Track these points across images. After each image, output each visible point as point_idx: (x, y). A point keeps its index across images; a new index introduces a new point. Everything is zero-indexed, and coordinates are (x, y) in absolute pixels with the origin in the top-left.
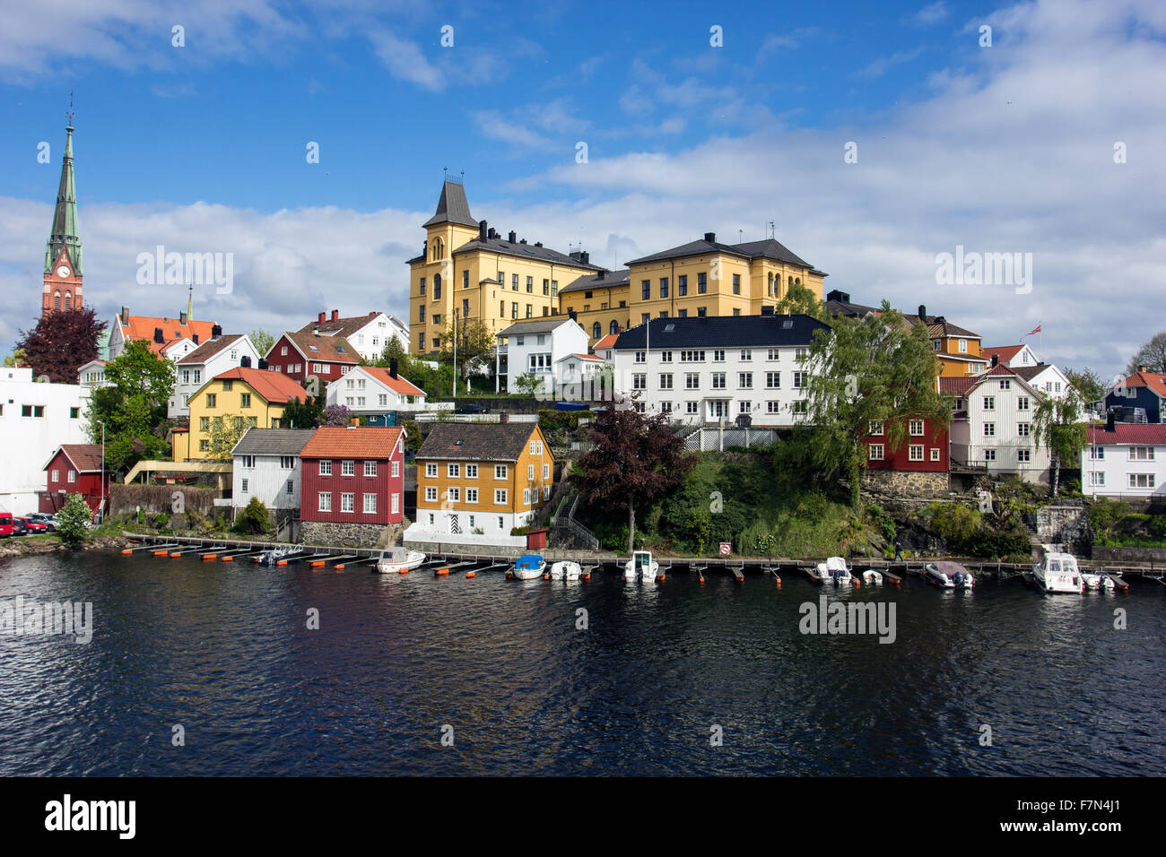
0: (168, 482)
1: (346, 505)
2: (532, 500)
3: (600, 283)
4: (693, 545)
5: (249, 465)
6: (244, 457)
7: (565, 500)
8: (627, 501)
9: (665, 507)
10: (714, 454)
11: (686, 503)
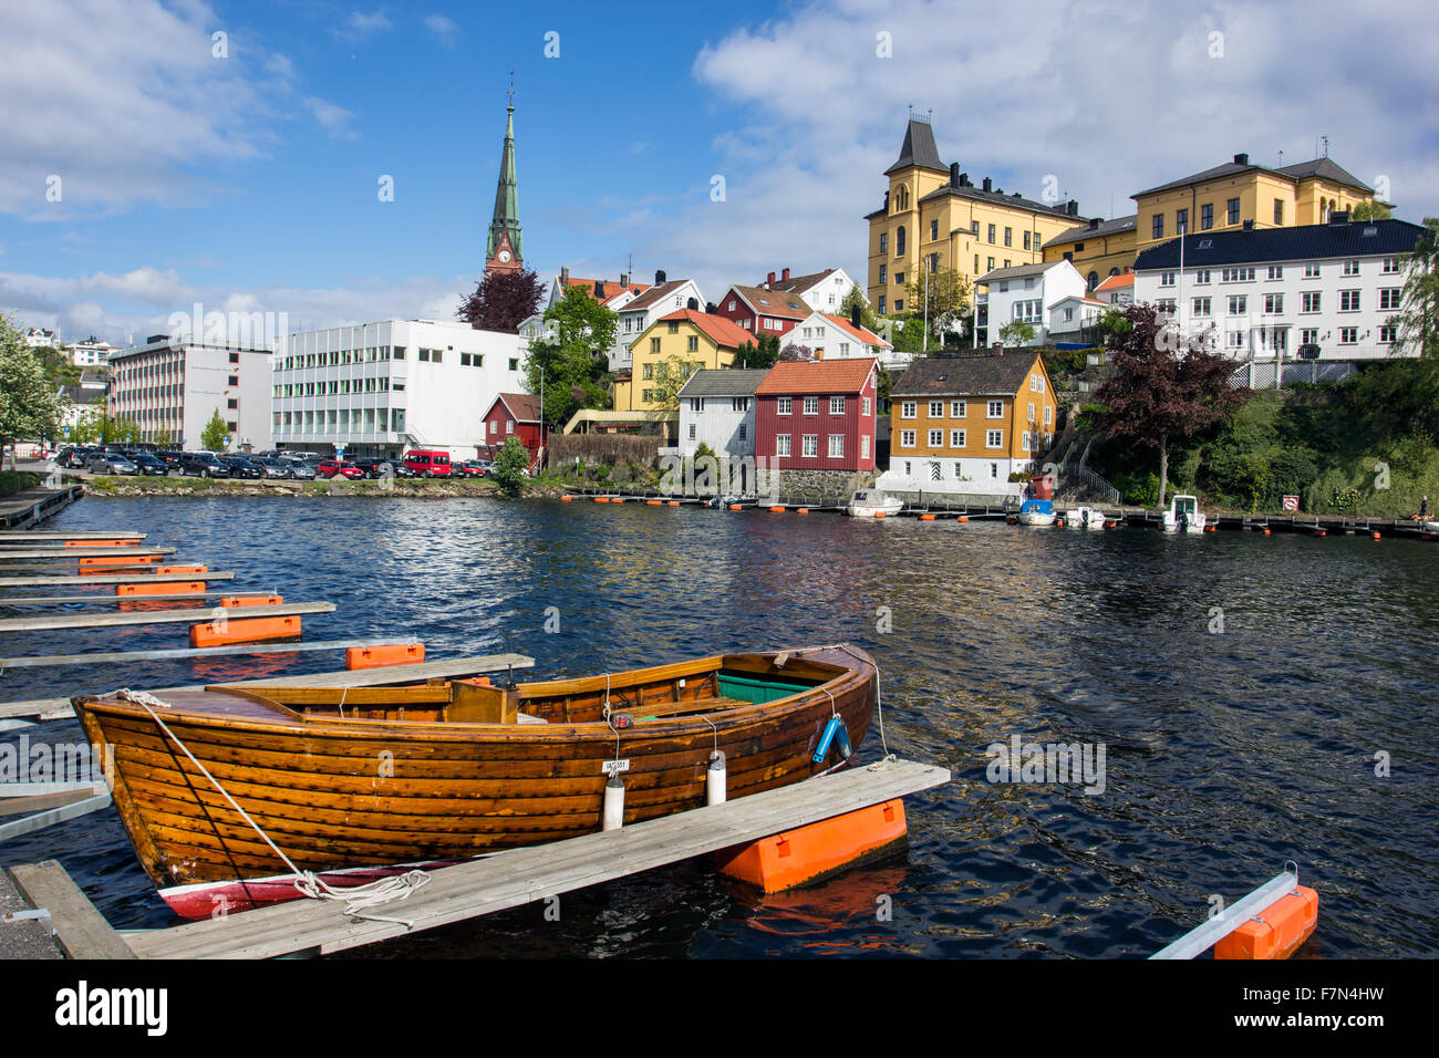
0: (609, 431)
1: (809, 449)
2: (1033, 446)
3: (1094, 233)
4: (1244, 500)
5: (698, 409)
6: (692, 399)
7: (1073, 447)
8: (1158, 437)
9: (1205, 454)
10: (1269, 392)
11: (1234, 448)
